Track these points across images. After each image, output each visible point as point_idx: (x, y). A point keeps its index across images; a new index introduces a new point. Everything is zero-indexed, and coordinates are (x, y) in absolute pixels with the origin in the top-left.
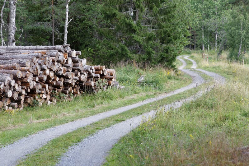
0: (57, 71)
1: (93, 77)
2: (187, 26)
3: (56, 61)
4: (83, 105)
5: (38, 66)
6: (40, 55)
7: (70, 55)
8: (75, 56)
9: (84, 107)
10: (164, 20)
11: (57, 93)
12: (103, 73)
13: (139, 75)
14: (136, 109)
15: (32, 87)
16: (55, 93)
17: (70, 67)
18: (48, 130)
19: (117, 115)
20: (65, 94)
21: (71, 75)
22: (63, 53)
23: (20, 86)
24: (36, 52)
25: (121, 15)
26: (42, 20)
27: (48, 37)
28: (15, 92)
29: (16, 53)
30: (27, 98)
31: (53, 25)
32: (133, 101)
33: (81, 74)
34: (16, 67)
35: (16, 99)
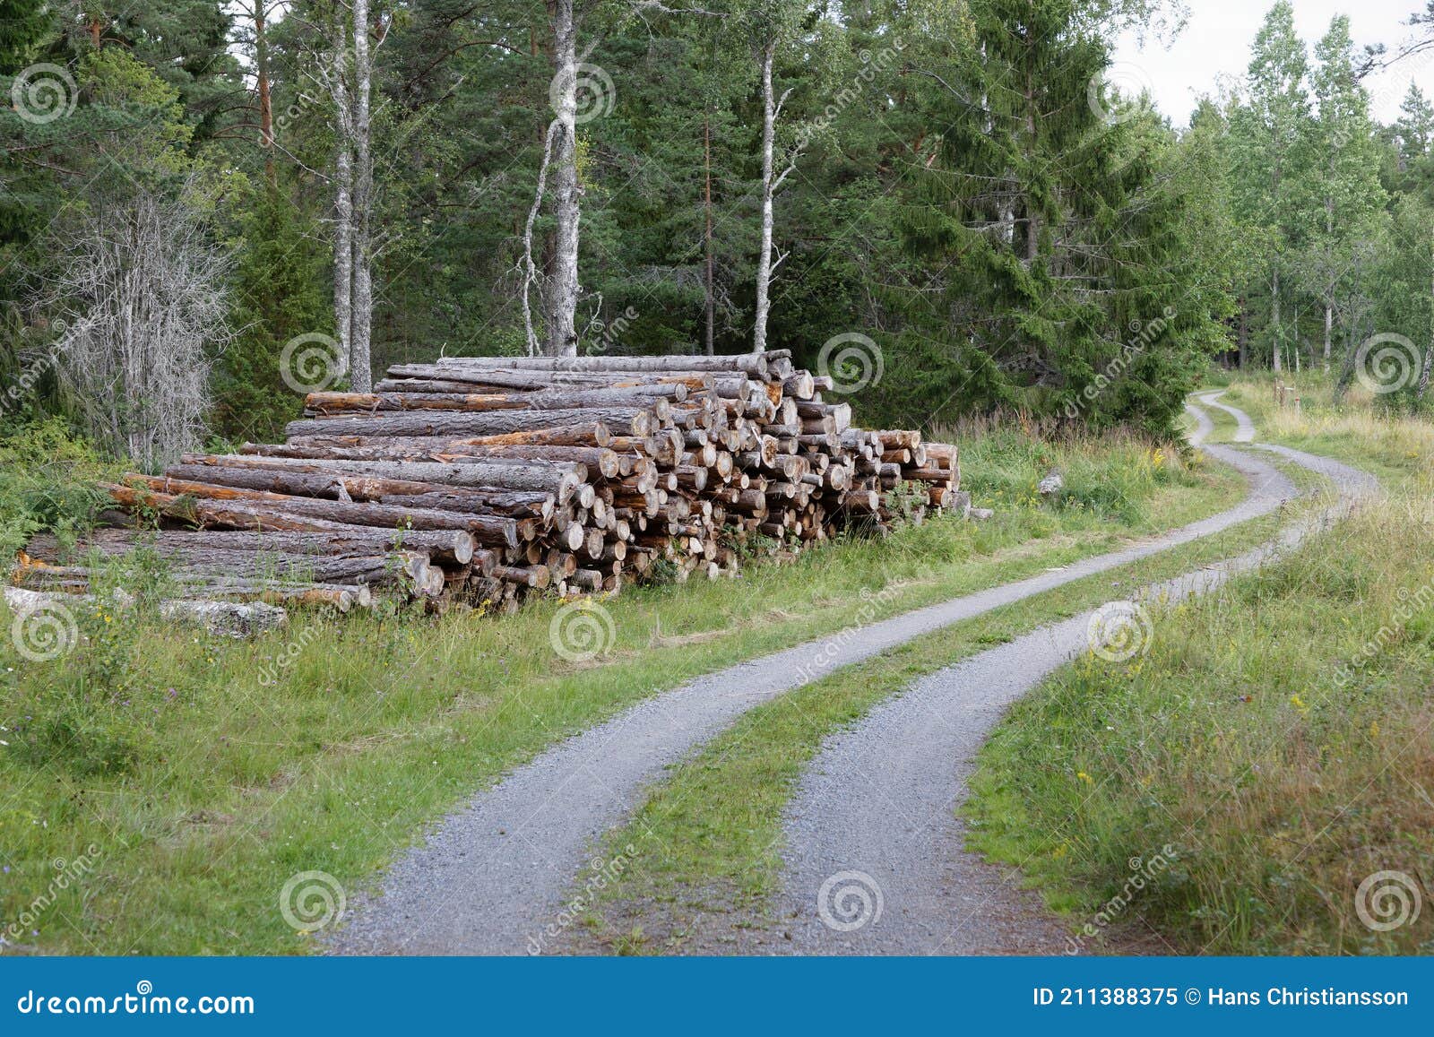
0: (743, 452)
1: (872, 473)
2: (1224, 280)
3: (739, 415)
4: (842, 580)
5: (674, 432)
6: (681, 390)
7: (789, 392)
8: (809, 396)
9: (847, 587)
10: (1137, 256)
11: (743, 534)
12: (913, 460)
13: (1044, 467)
14: (1047, 595)
15: (652, 511)
16: (734, 533)
17: (789, 435)
18: (728, 673)
19: (976, 620)
20: (770, 540)
21: (794, 467)
22: (765, 383)
23: (612, 509)
24: (665, 378)
25: (973, 237)
26: (668, 257)
27: (689, 323)
28: (595, 530)
29: (588, 385)
30: (637, 552)
31: (711, 278)
32: (1030, 564)
33: (833, 462)
34: (597, 435)
35: (598, 555)
